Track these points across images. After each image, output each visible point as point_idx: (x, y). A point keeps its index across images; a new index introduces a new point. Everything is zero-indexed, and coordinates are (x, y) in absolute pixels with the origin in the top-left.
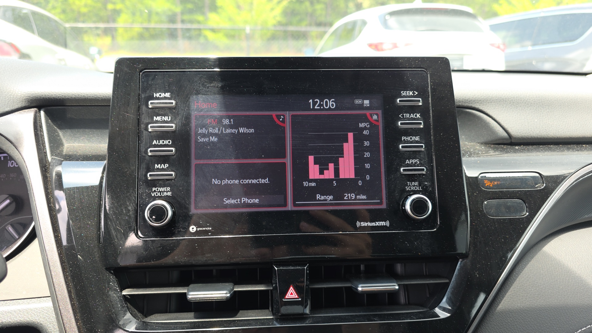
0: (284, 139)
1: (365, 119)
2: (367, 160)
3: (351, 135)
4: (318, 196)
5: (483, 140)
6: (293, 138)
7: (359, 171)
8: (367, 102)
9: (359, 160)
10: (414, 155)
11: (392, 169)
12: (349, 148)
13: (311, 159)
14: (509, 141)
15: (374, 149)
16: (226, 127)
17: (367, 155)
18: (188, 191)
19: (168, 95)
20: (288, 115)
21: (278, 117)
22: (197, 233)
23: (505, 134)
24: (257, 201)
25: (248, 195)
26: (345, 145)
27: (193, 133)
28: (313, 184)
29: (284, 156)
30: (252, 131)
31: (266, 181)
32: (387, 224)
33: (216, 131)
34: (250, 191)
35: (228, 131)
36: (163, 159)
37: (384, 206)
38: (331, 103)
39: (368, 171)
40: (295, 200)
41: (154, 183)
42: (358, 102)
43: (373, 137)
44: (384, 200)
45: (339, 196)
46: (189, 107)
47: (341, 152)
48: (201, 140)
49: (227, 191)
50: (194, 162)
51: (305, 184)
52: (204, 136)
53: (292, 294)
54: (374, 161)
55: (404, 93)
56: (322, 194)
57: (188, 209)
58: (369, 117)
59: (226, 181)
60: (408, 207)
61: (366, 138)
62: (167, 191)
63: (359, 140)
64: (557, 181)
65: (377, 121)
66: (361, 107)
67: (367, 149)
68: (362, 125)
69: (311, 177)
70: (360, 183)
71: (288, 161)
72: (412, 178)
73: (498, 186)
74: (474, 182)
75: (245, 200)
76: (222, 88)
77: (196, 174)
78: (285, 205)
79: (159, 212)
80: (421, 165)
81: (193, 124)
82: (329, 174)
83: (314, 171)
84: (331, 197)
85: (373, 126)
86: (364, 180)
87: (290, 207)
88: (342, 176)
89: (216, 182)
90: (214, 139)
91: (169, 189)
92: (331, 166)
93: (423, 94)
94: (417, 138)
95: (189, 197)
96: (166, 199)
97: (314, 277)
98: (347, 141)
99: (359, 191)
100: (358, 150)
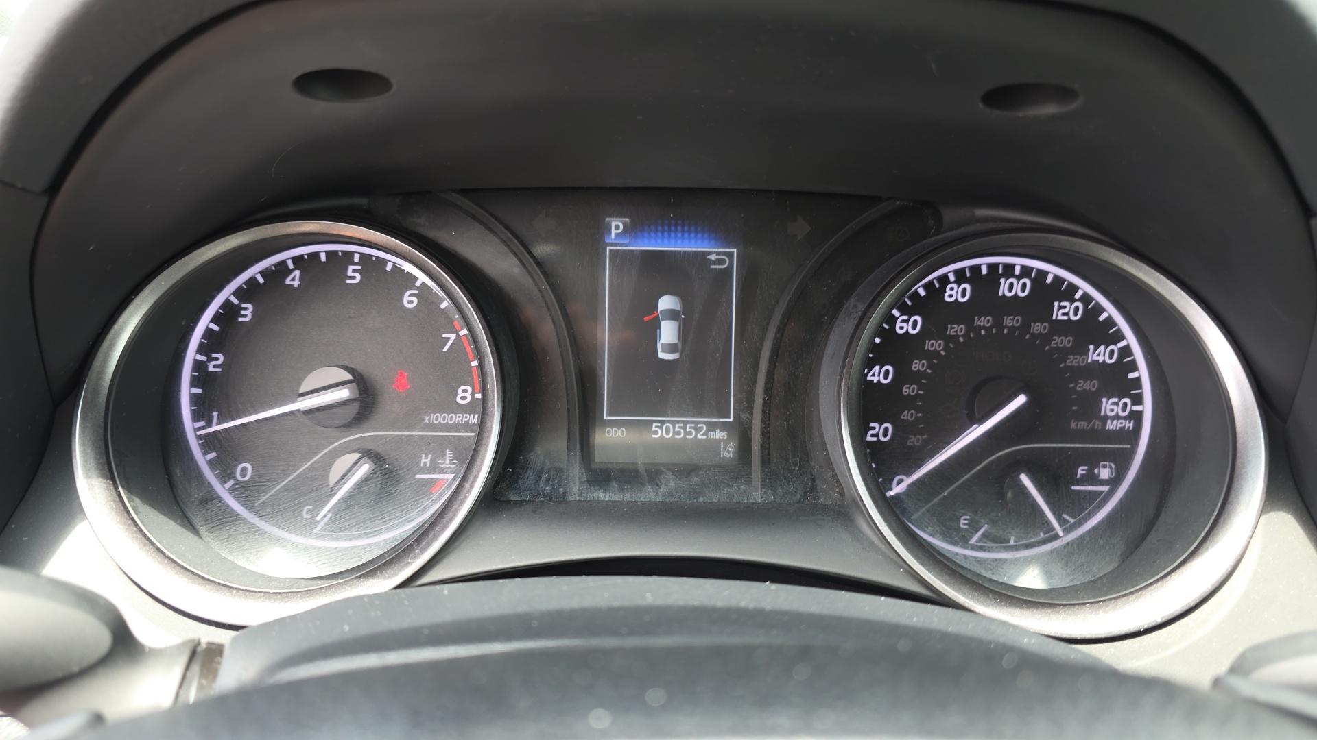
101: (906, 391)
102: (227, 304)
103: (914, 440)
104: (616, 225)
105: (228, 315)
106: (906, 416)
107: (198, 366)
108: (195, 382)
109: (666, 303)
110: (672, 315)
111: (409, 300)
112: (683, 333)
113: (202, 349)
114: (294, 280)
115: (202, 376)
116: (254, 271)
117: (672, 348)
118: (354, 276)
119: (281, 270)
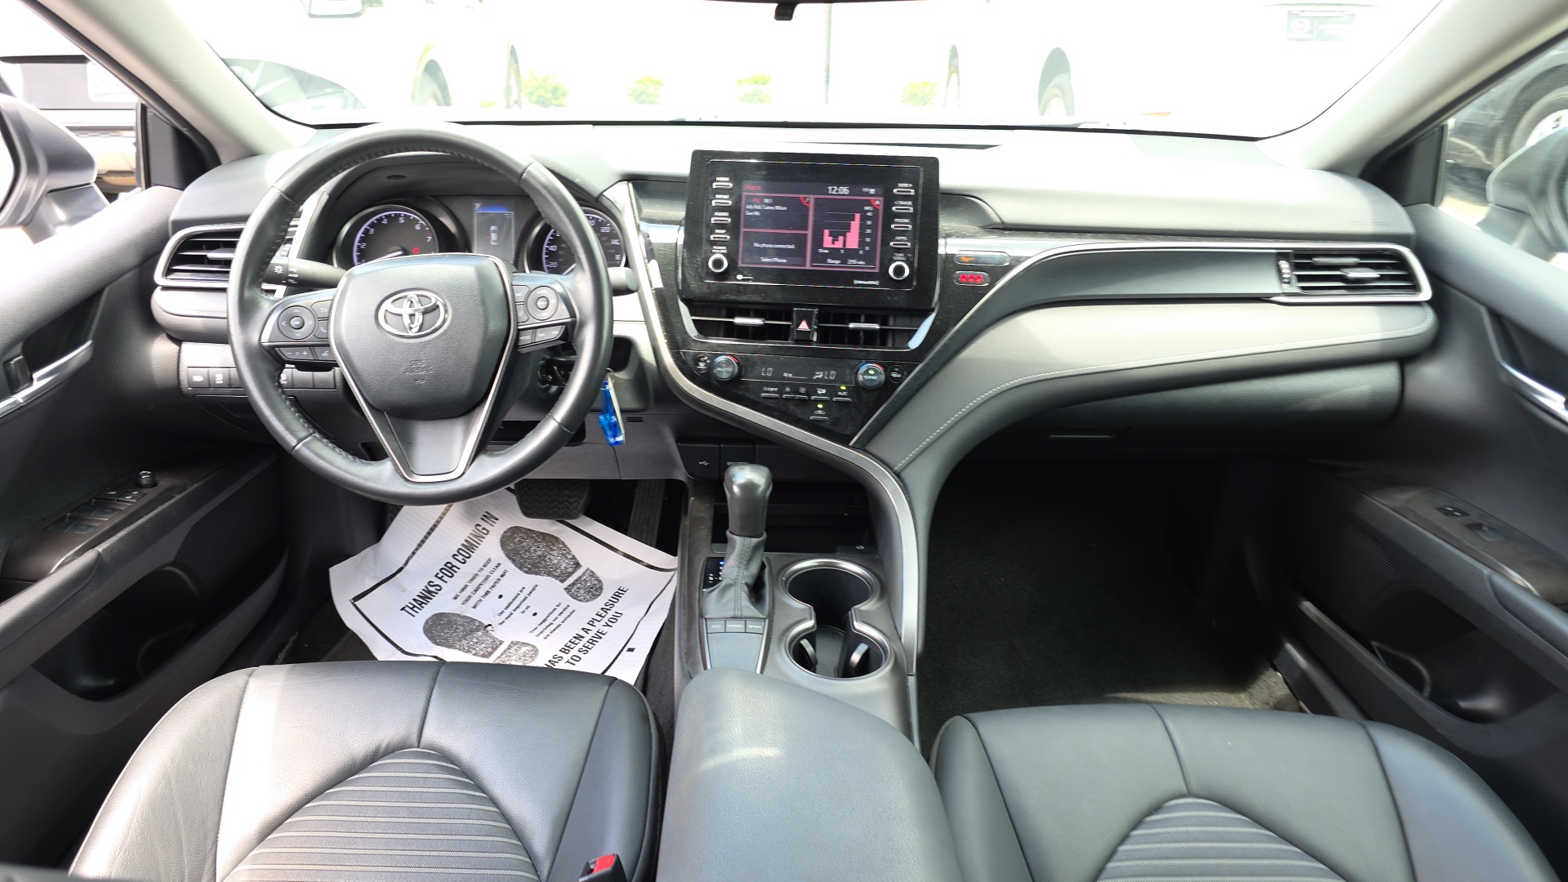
0: (807, 216)
1: (869, 203)
2: (868, 235)
3: (858, 216)
4: (829, 261)
5: (980, 225)
6: (815, 216)
7: (862, 243)
8: (872, 191)
9: (862, 235)
10: (902, 233)
11: (885, 243)
12: (855, 225)
13: (826, 232)
14: (1002, 227)
15: (874, 227)
16: (767, 205)
17: (869, 231)
18: (738, 250)
19: (727, 179)
20: (812, 198)
21: (805, 198)
22: (743, 280)
23: (998, 220)
24: (784, 261)
25: (780, 256)
26: (852, 222)
27: (743, 209)
28: (826, 251)
29: (806, 229)
30: (785, 208)
31: (792, 247)
32: (876, 283)
33: (759, 207)
34: (780, 253)
35: (768, 208)
36: (721, 226)
37: (876, 271)
38: (845, 190)
39: (867, 244)
40: (812, 261)
41: (714, 243)
42: (865, 190)
43: (874, 218)
44: (878, 266)
45: (844, 262)
46: (741, 188)
47: (848, 228)
48: (748, 214)
49: (764, 252)
50: (743, 230)
51: (821, 251)
52: (751, 211)
53: (804, 326)
54: (873, 236)
55: (901, 185)
56: (833, 259)
57: (737, 263)
58: (872, 202)
59: (764, 245)
60: (891, 272)
61: (869, 218)
62: (724, 249)
63: (864, 219)
64: (1018, 261)
65: (878, 205)
66: (867, 194)
67: (869, 227)
68: (867, 208)
69: (825, 246)
70: (861, 252)
71: (809, 233)
72: (899, 250)
73: (970, 262)
74: (949, 258)
75: (776, 260)
76: (765, 175)
77: (744, 239)
78: (804, 265)
79: (718, 263)
80: (907, 241)
81: (743, 202)
82: (839, 244)
83: (828, 241)
84: (838, 262)
85: (876, 210)
86: (863, 250)
87: (808, 267)
88: (848, 247)
89: (756, 245)
90: (757, 213)
91: (725, 248)
92: (841, 238)
93: (915, 187)
94: (906, 221)
95: (738, 255)
96: (723, 254)
97: (822, 317)
98: (854, 220)
99: (859, 258)
100: (863, 227)
101: (561, 253)
102: (366, 229)
103: (563, 267)
104: (478, 205)
105: (366, 232)
106: (561, 260)
107: (359, 246)
108: (358, 251)
109: (493, 228)
110: (494, 231)
111: (418, 227)
112: (498, 236)
113: (360, 242)
114: (385, 222)
115: (360, 250)
116: (373, 219)
117: (495, 241)
118: (402, 221)
119: (381, 219)
